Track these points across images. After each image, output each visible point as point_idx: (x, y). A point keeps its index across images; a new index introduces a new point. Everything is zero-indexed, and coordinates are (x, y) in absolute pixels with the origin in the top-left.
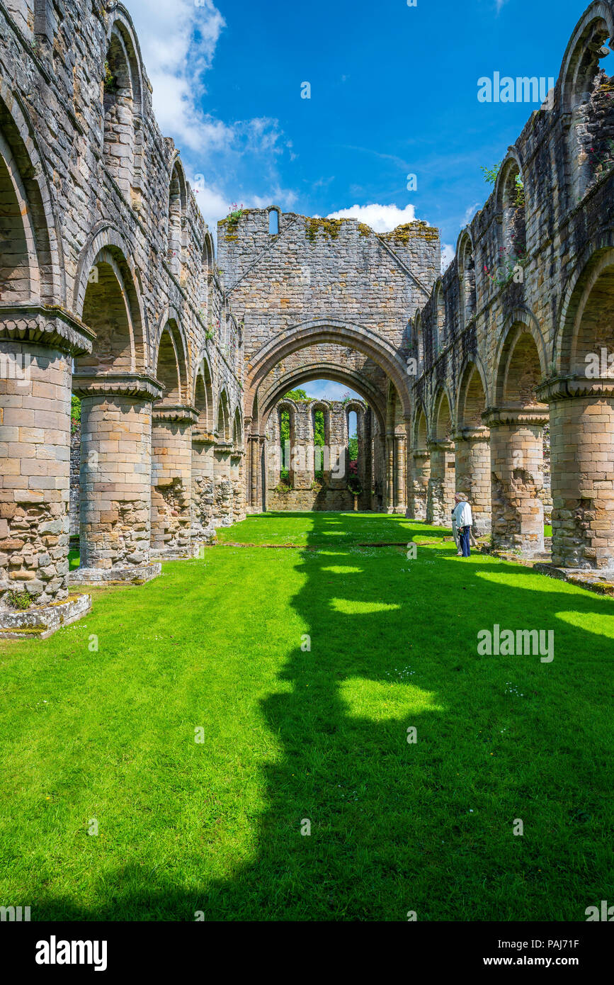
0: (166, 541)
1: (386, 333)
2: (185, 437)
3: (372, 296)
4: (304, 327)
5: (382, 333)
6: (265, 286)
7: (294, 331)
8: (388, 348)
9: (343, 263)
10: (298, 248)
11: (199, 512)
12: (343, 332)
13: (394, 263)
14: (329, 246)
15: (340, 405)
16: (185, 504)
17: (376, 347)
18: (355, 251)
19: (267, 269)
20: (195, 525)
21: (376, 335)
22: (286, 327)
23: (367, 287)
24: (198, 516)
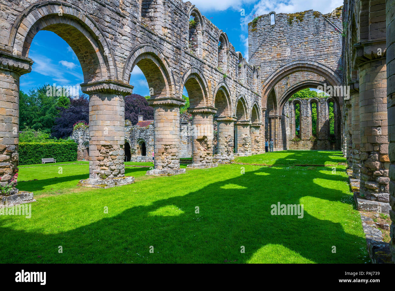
0: (201, 161)
1: (328, 63)
2: (208, 119)
3: (321, 46)
4: (288, 65)
5: (326, 64)
6: (269, 49)
7: (283, 68)
8: (330, 71)
9: (306, 33)
10: (284, 29)
11: (226, 150)
12: (306, 66)
13: (332, 28)
14: (299, 25)
15: (324, 99)
16: (209, 146)
17: (324, 71)
18: (312, 26)
19: (270, 41)
20: (224, 155)
21: (323, 65)
22: (280, 66)
23: (318, 42)
24: (226, 151)
